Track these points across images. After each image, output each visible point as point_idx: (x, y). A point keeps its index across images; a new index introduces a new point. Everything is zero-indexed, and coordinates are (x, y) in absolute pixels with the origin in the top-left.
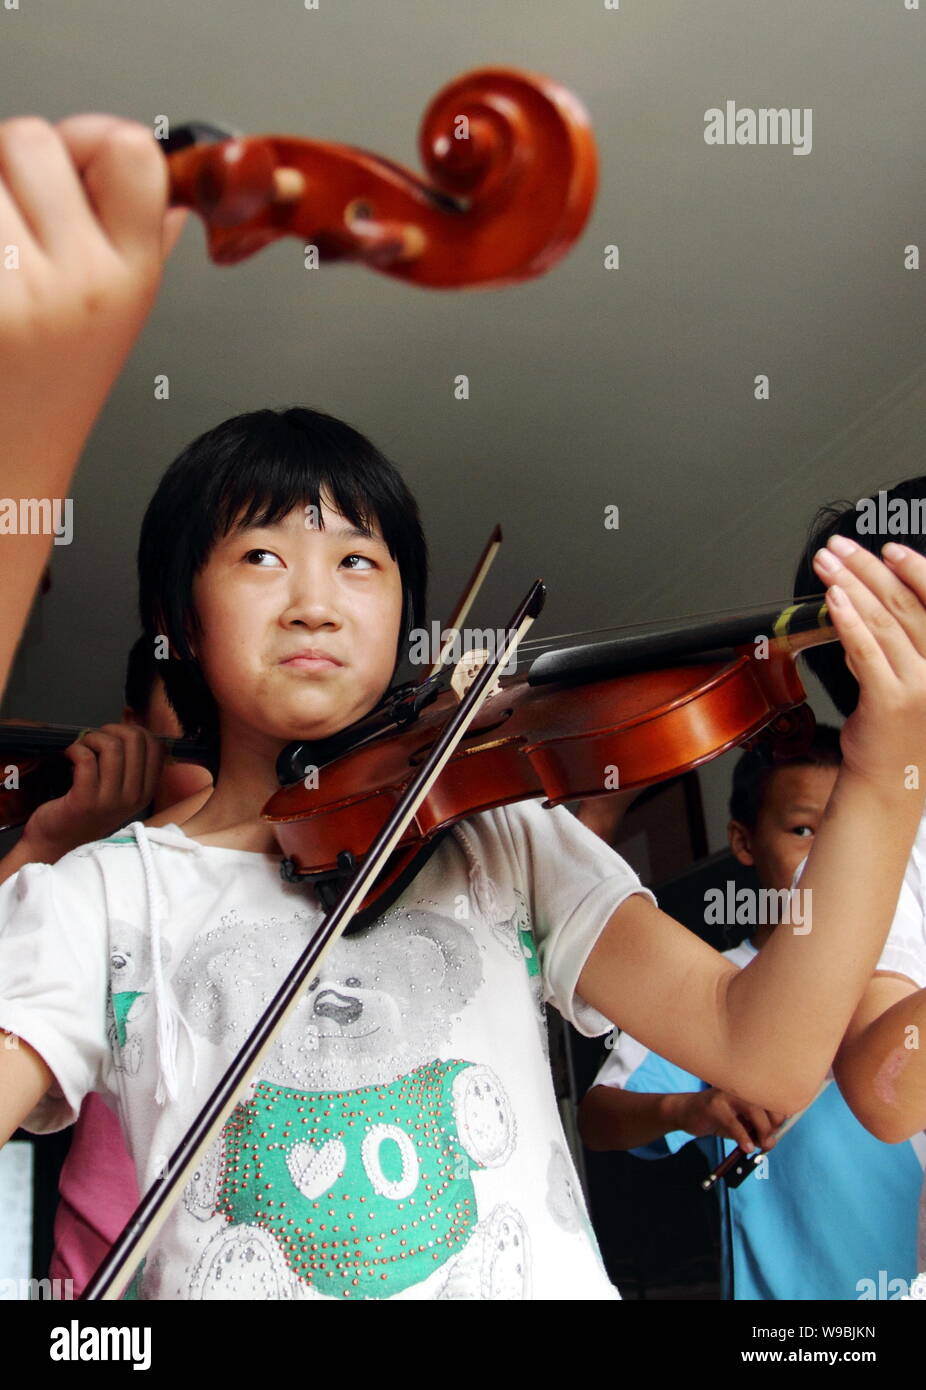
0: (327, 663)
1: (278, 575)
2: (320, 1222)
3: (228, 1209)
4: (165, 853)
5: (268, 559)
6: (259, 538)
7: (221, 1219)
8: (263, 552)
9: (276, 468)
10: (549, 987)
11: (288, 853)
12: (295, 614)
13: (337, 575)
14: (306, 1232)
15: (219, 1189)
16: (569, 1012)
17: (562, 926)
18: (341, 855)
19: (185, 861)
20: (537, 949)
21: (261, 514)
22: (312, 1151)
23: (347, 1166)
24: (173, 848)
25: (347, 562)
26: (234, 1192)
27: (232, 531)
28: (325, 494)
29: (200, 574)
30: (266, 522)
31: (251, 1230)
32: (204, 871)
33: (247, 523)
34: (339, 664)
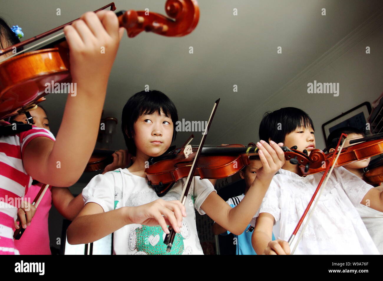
0: (159, 143)
1: (151, 125)
2: (155, 250)
3: (137, 248)
4: (126, 175)
5: (149, 121)
6: (147, 117)
7: (136, 250)
8: (148, 120)
9: (152, 103)
10: (195, 205)
11: (149, 180)
12: (154, 133)
13: (162, 125)
14: (152, 252)
15: (135, 245)
16: (198, 210)
17: (199, 196)
18: (160, 183)
19: (130, 177)
20: (194, 199)
21: (149, 112)
22: (153, 237)
23: (160, 240)
24: (127, 174)
25: (164, 123)
26: (138, 245)
27: (142, 116)
28: (161, 109)
29: (135, 123)
30: (149, 114)
31: (142, 252)
32: (133, 179)
33: (145, 114)
34: (161, 143)
